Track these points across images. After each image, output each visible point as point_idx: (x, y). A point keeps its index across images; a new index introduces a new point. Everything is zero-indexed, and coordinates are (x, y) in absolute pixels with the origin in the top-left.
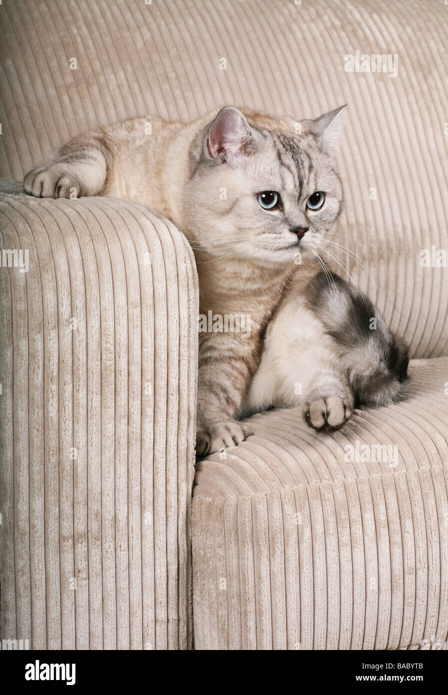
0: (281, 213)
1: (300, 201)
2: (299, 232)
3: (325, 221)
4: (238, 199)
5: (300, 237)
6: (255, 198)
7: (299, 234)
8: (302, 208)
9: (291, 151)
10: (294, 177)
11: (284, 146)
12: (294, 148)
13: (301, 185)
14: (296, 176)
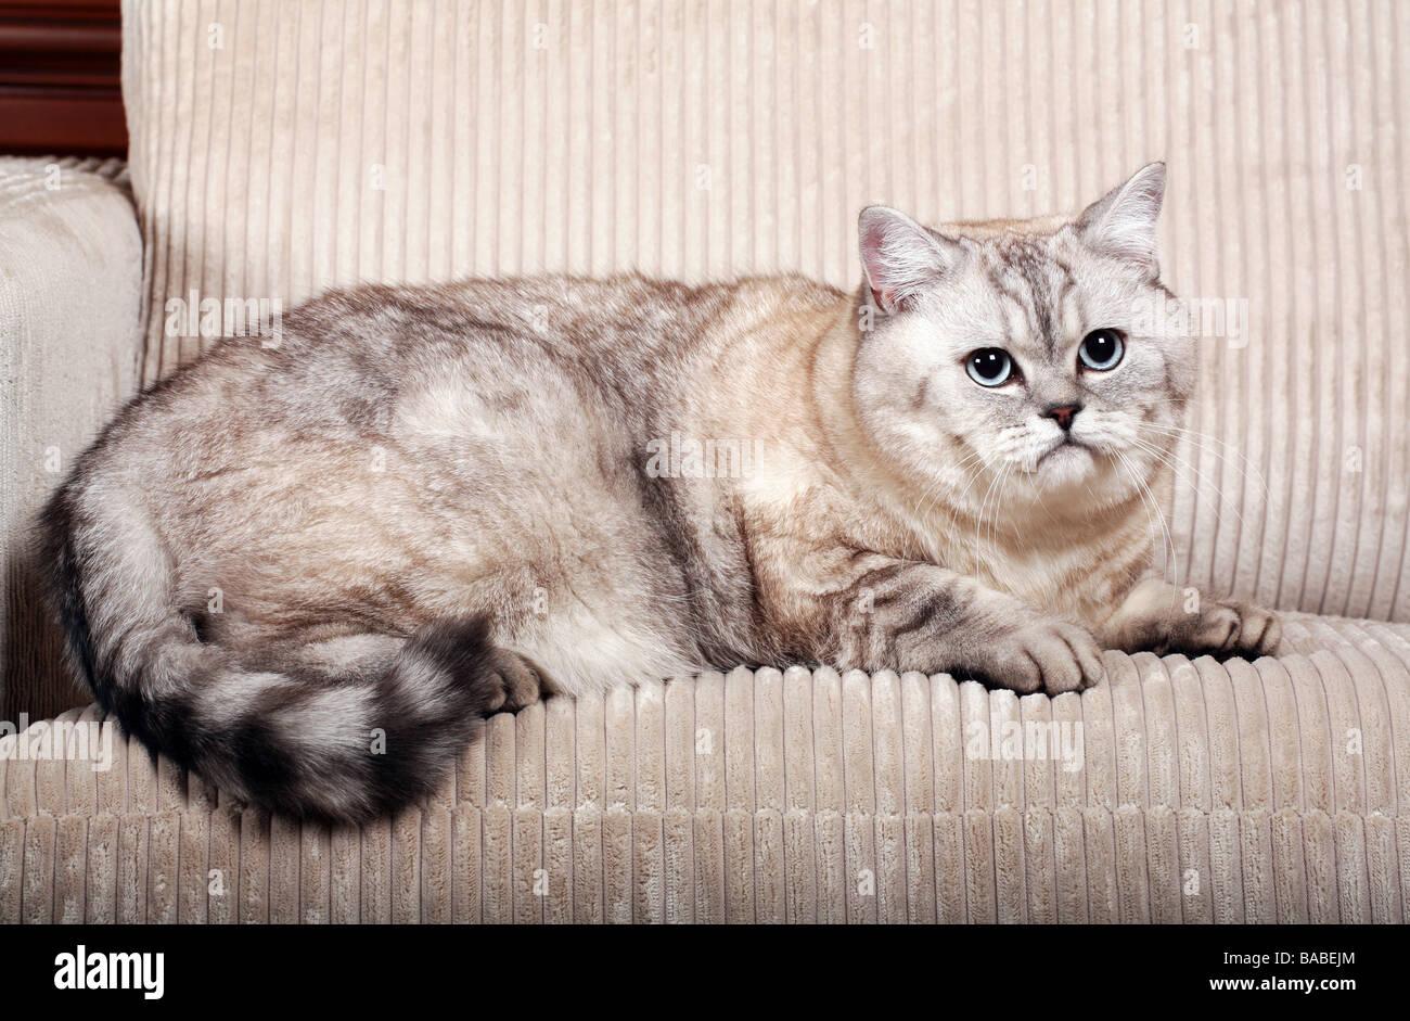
0: (1022, 388)
1: (1055, 356)
2: (1063, 415)
3: (1129, 387)
4: (926, 378)
5: (1066, 425)
6: (961, 368)
7: (1062, 420)
8: (1063, 371)
9: (1021, 265)
10: (1026, 311)
11: (1006, 258)
12: (1031, 257)
13: (1046, 324)
14: (1031, 308)
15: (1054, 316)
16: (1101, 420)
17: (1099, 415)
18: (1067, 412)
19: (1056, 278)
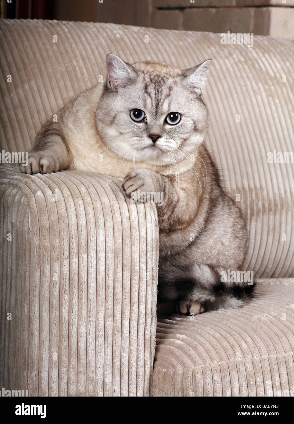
1: (157, 117)
2: (154, 138)
4: (116, 115)
6: (128, 113)
7: (153, 140)
8: (158, 123)
9: (155, 84)
10: (152, 100)
11: (151, 80)
12: (160, 82)
13: (157, 106)
14: (154, 99)
15: (160, 103)
16: (166, 142)
17: (166, 140)
18: (156, 137)
19: (165, 91)
